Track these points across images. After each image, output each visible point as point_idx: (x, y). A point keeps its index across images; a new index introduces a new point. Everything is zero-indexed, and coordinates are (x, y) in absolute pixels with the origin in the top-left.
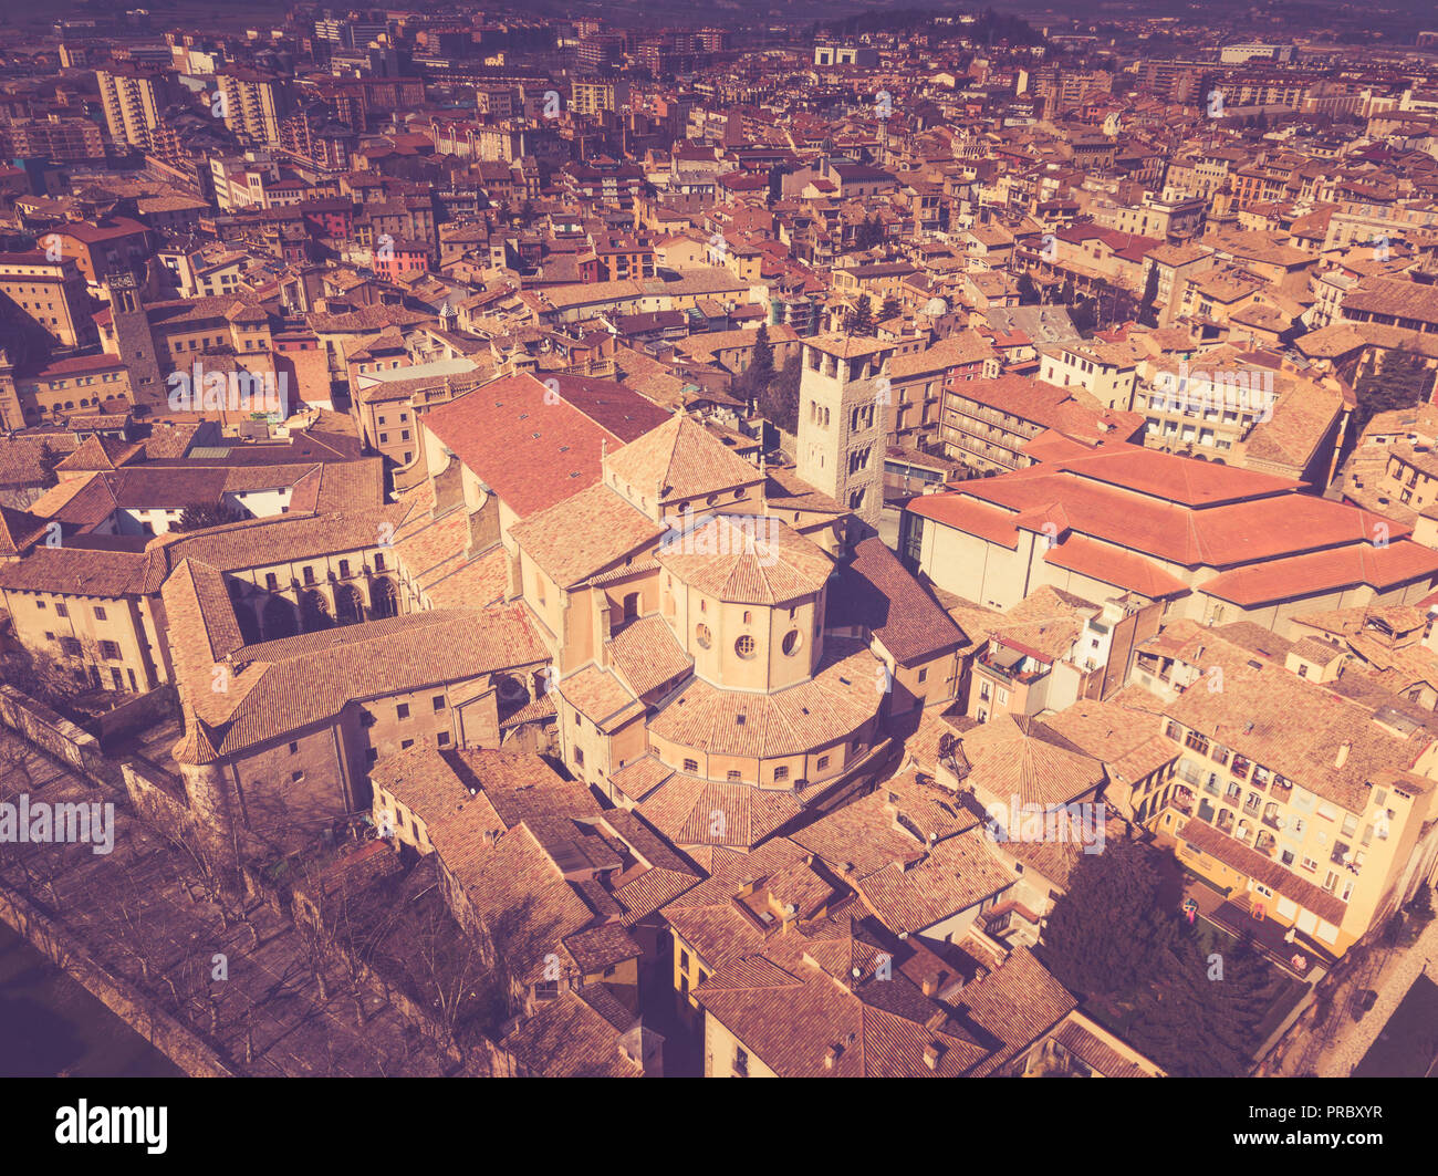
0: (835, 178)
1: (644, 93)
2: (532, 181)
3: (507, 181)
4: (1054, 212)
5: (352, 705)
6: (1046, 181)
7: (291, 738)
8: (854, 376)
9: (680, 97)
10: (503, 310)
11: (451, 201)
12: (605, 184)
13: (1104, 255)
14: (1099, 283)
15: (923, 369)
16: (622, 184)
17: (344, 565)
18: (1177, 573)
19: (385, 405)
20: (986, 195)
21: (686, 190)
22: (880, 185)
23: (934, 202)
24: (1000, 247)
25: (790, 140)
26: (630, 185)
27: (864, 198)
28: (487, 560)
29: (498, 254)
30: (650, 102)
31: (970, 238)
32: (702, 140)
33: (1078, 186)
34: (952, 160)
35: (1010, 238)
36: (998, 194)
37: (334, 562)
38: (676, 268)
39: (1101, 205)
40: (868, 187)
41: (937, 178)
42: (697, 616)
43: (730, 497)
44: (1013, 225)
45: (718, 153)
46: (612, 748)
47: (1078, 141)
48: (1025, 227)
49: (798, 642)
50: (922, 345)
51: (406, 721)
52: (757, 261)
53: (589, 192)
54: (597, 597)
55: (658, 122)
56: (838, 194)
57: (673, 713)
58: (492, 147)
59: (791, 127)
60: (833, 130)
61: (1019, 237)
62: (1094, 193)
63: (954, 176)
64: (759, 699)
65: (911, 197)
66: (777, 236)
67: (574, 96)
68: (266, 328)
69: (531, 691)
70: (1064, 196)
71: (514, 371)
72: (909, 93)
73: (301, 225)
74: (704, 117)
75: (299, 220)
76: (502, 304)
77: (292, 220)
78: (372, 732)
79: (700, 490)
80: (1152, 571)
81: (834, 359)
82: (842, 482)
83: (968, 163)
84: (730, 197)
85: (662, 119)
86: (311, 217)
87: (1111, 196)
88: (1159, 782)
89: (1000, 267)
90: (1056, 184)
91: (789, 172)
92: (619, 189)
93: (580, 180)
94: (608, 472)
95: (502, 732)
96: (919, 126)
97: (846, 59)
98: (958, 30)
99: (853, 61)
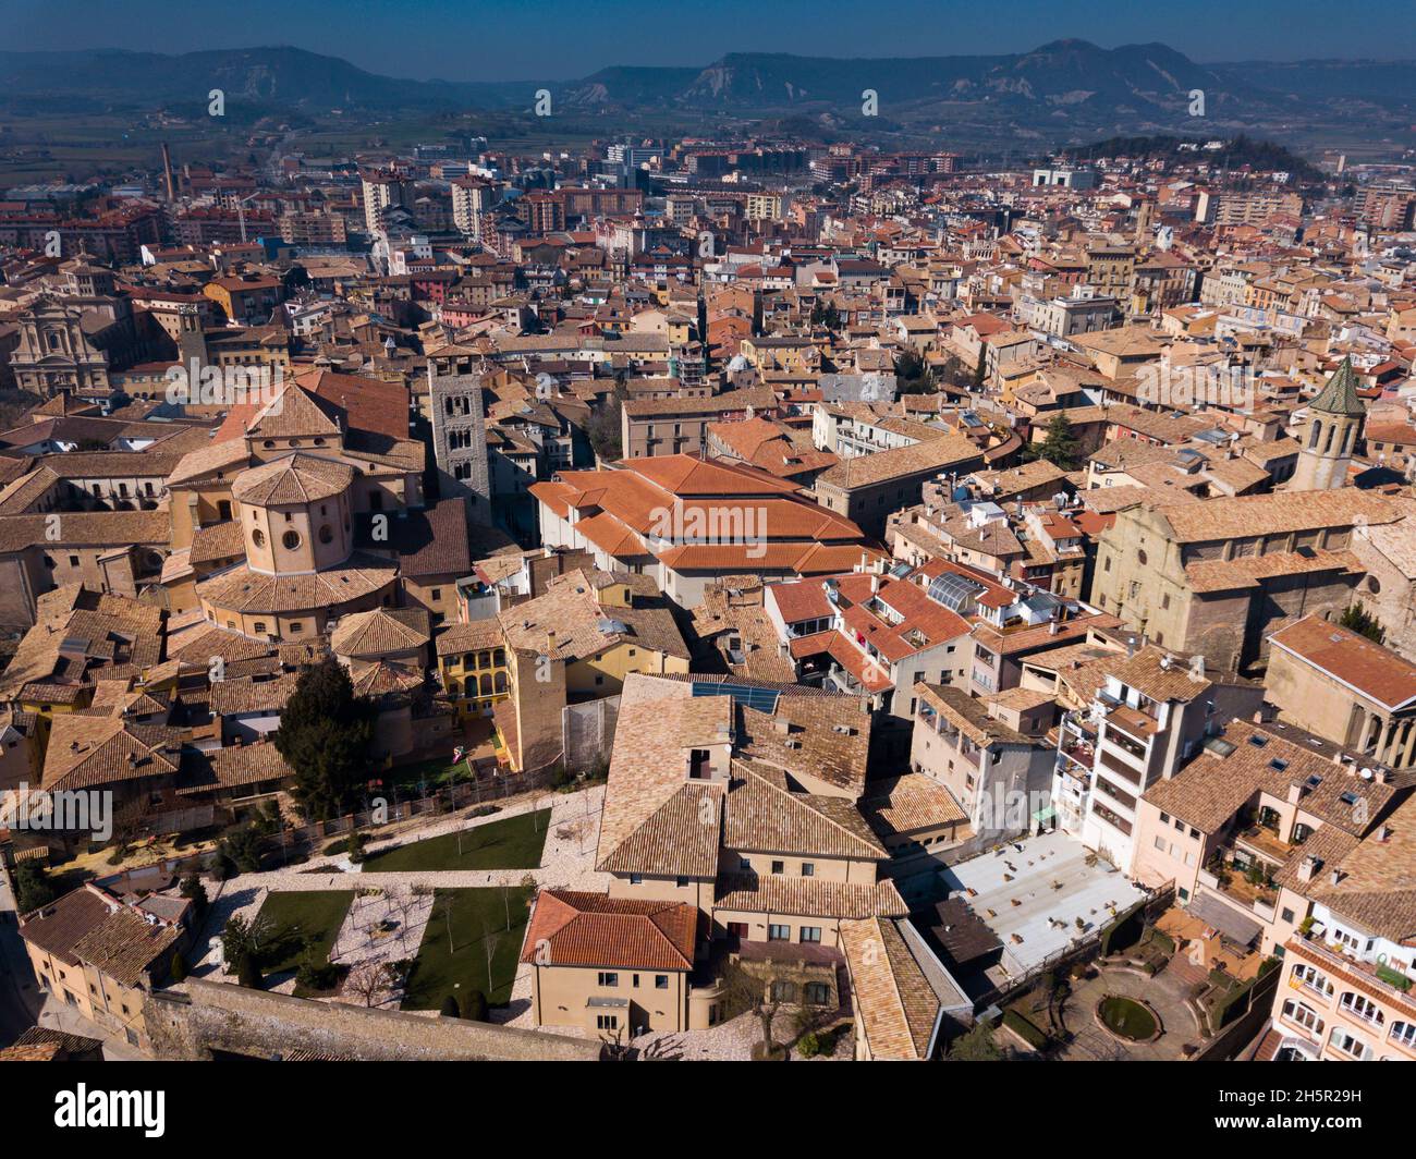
0: (836, 271)
2: (618, 267)
3: (598, 267)
4: (986, 305)
5: (37, 549)
6: (995, 279)
11: (533, 278)
13: (975, 338)
15: (699, 409)
17: (149, 487)
20: (961, 291)
23: (900, 293)
27: (848, 288)
29: (514, 315)
33: (1017, 284)
35: (935, 325)
37: (141, 483)
43: (311, 443)
45: (766, 249)
49: (299, 542)
51: (76, 569)
52: (685, 328)
54: (192, 496)
56: (835, 285)
58: (622, 240)
61: (942, 324)
63: (939, 274)
67: (749, 205)
68: (286, 351)
70: (1005, 292)
73: (408, 291)
75: (406, 286)
77: (401, 286)
78: (54, 572)
79: (282, 433)
82: (443, 453)
83: (959, 263)
86: (417, 284)
87: (1034, 292)
89: (890, 345)
91: (803, 265)
95: (138, 587)
97: (1061, 181)
98: (1200, 156)
99: (1067, 184)
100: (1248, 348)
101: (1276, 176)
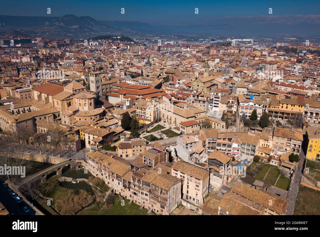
0: (94, 61)
1: (56, 50)
2: (36, 65)
4: (129, 64)
5: (34, 117)
6: (128, 60)
7: (26, 121)
8: (96, 76)
9: (63, 51)
10: (38, 82)
11: (20, 68)
12: (52, 64)
13: (136, 69)
14: (135, 73)
15: (109, 83)
16: (55, 64)
17: (24, 109)
18: (138, 96)
19: (23, 93)
20: (119, 63)
21: (68, 65)
22: (102, 62)
23: (111, 64)
24: (121, 69)
25: (86, 57)
26: (57, 64)
27: (99, 64)
28: (48, 104)
29: (34, 75)
30: (57, 52)
31: (117, 68)
32: (69, 57)
33: (133, 60)
34: (114, 58)
35: (123, 68)
36: (121, 62)
37: (23, 108)
38: (68, 74)
39: (136, 63)
40: (100, 62)
41: (112, 61)
42: (79, 102)
43: (82, 90)
44: (123, 66)
45: (73, 58)
46: (70, 118)
47: (134, 55)
48: (125, 66)
49: (92, 104)
50: (108, 80)
51: (41, 120)
52: (82, 73)
53: (49, 66)
54: (65, 102)
55: (59, 55)
56: (95, 64)
57: (77, 114)
58: (25, 59)
59: (86, 54)
60: (94, 55)
61: (124, 68)
62: (135, 61)
63: (114, 60)
64: (88, 111)
65: (107, 63)
66: (85, 70)
67: (40, 51)
69: (57, 116)
70: (131, 62)
71: (47, 83)
72: (108, 49)
74: (69, 54)
76: (38, 81)
78: (36, 122)
79: (77, 89)
80: (135, 97)
81: (93, 74)
82: (96, 90)
83: (116, 58)
84: (76, 65)
85: (60, 54)
87: (137, 61)
88: (134, 113)
90: (129, 60)
91: (86, 61)
92: (55, 65)
93: (47, 64)
94: (65, 89)
95: (54, 121)
96: (109, 54)
97: (96, 44)
98: (117, 39)
99: (97, 45)
100: (176, 66)
101: (132, 43)
